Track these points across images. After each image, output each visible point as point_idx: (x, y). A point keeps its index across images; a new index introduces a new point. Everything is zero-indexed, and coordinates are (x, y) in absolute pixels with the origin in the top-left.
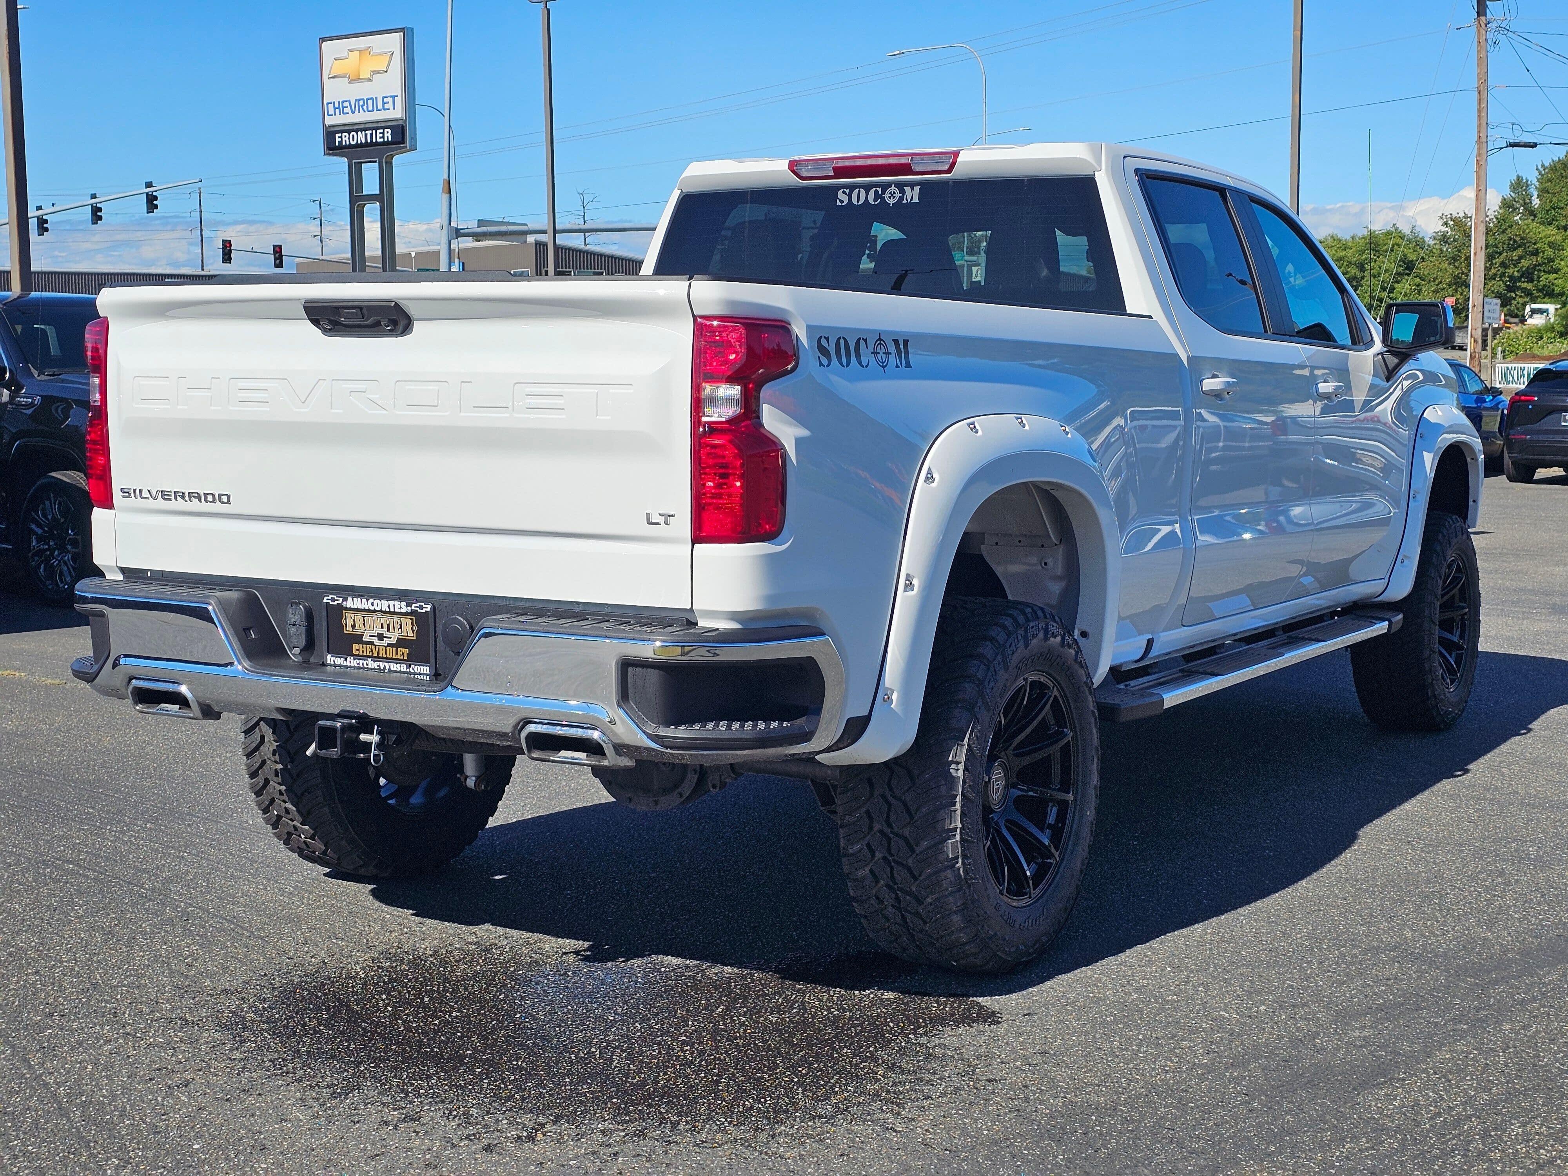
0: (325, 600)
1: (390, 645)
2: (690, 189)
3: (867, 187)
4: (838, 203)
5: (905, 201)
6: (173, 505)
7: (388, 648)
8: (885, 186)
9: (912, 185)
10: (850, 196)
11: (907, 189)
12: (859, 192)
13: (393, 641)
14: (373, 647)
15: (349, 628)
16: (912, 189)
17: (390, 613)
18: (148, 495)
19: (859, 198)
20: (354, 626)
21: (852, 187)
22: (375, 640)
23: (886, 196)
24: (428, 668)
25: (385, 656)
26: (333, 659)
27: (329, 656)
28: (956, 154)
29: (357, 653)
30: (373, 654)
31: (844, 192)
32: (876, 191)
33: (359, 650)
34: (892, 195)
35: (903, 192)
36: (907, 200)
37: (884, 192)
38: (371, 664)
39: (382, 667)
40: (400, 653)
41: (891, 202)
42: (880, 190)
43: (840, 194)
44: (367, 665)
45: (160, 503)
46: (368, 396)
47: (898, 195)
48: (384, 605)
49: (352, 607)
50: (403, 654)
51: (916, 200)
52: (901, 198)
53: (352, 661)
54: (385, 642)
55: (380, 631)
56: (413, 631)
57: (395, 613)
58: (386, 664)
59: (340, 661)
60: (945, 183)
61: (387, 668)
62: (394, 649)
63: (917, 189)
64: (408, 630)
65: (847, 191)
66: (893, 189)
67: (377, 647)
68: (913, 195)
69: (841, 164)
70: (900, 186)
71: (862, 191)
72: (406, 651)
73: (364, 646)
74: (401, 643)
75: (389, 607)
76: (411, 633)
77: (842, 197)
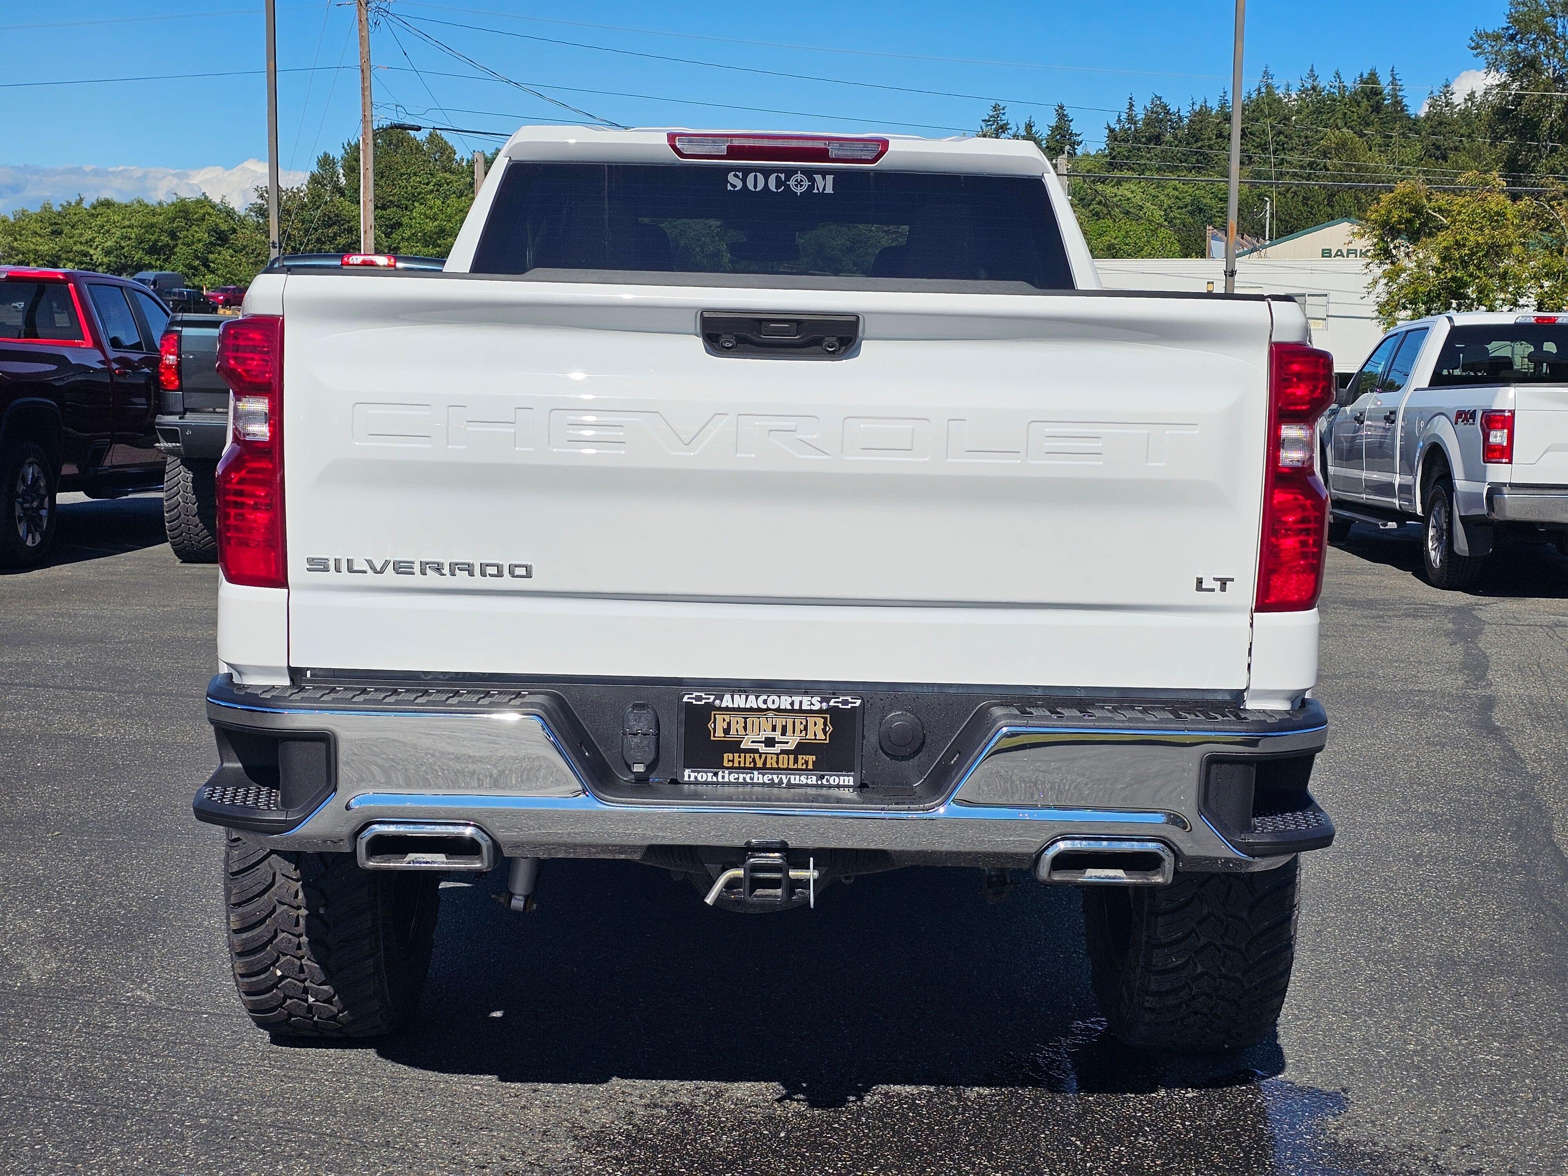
0: (685, 699)
1: (783, 752)
2: (518, 157)
3: (767, 172)
4: (729, 187)
5: (816, 191)
6: (417, 580)
7: (781, 757)
8: (790, 172)
9: (824, 173)
10: (744, 180)
11: (818, 178)
12: (756, 176)
13: (791, 746)
14: (757, 756)
15: (720, 733)
16: (824, 178)
17: (793, 711)
18: (366, 567)
19: (756, 183)
20: (727, 731)
21: (746, 171)
22: (762, 748)
23: (792, 183)
24: (851, 779)
25: (775, 765)
26: (693, 775)
27: (687, 772)
28: (885, 143)
29: (730, 764)
30: (755, 764)
31: (736, 176)
32: (778, 178)
33: (733, 761)
34: (799, 183)
35: (812, 180)
36: (818, 189)
37: (788, 178)
38: (757, 777)
39: (776, 781)
40: (800, 761)
41: (799, 191)
42: (782, 176)
43: (731, 177)
44: (752, 779)
45: (390, 578)
46: (800, 437)
47: (806, 183)
48: (785, 702)
49: (731, 706)
50: (807, 762)
51: (829, 190)
52: (811, 187)
53: (726, 775)
54: (777, 748)
55: (771, 734)
56: (825, 733)
57: (801, 711)
58: (784, 777)
59: (703, 776)
60: (865, 173)
61: (785, 781)
62: (792, 757)
63: (830, 178)
64: (817, 731)
65: (740, 174)
66: (799, 176)
67: (764, 756)
68: (825, 185)
69: (736, 142)
70: (809, 173)
71: (760, 177)
72: (811, 758)
73: (742, 755)
74: (802, 748)
75: (792, 704)
76: (821, 736)
77: (734, 182)
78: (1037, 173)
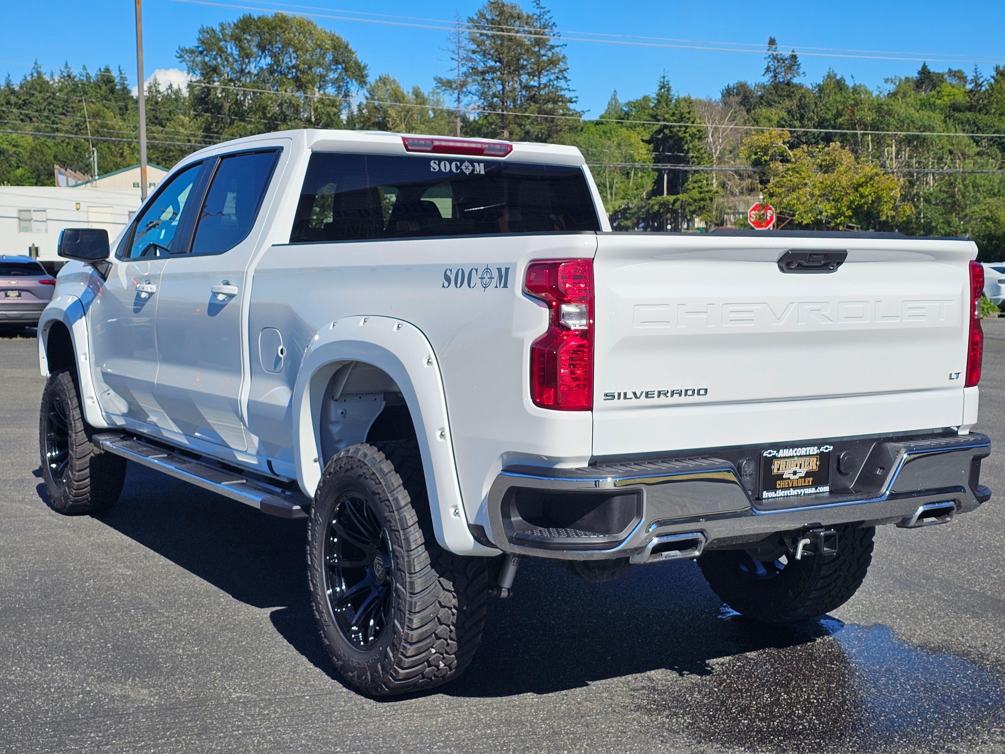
0: (764, 455)
1: (800, 477)
2: (316, 149)
3: (450, 161)
4: (432, 170)
5: (476, 172)
6: (656, 401)
7: (799, 480)
8: (462, 161)
9: (479, 162)
10: (439, 165)
11: (476, 164)
12: (445, 163)
13: (803, 475)
14: (790, 481)
16: (479, 165)
18: (632, 396)
19: (445, 167)
20: (778, 469)
21: (440, 160)
22: (792, 477)
23: (463, 167)
24: (828, 488)
25: (797, 485)
26: (767, 494)
27: (765, 492)
30: (789, 485)
31: (435, 163)
32: (456, 164)
33: (781, 485)
34: (467, 168)
35: (473, 166)
37: (461, 165)
39: (799, 493)
40: (807, 481)
41: (468, 172)
42: (458, 163)
43: (432, 163)
44: (790, 493)
45: (643, 401)
47: (471, 168)
48: (803, 451)
49: (781, 456)
50: (810, 482)
51: (483, 172)
52: (473, 170)
53: (780, 492)
54: (798, 476)
55: (795, 469)
56: (816, 465)
58: (802, 490)
60: (502, 163)
61: (803, 493)
62: (803, 480)
63: (482, 165)
64: (814, 465)
65: (437, 162)
66: (467, 163)
67: (792, 481)
68: (480, 169)
69: (436, 143)
70: (472, 162)
71: (447, 164)
73: (785, 481)
74: (808, 474)
75: (806, 452)
76: (815, 467)
77: (434, 165)
78: (578, 165)
